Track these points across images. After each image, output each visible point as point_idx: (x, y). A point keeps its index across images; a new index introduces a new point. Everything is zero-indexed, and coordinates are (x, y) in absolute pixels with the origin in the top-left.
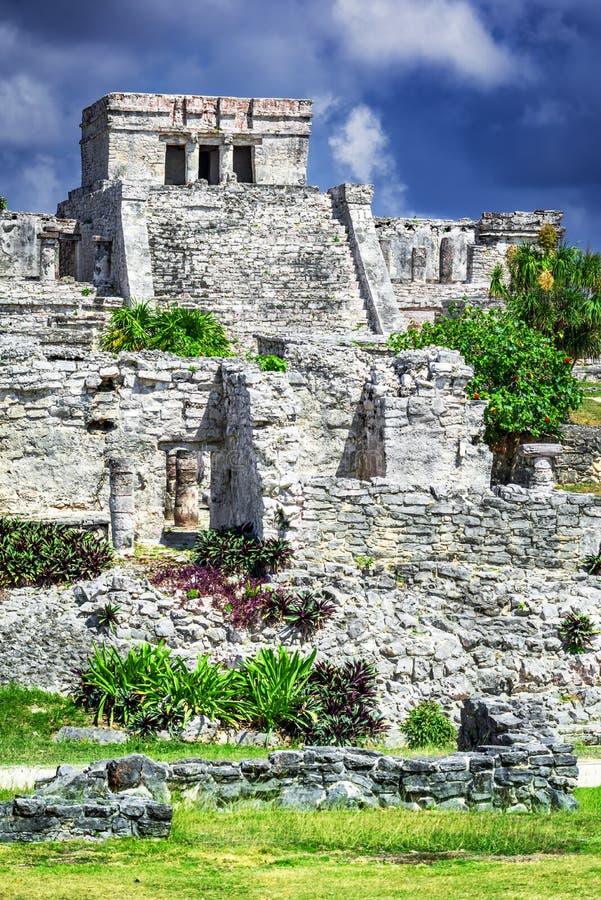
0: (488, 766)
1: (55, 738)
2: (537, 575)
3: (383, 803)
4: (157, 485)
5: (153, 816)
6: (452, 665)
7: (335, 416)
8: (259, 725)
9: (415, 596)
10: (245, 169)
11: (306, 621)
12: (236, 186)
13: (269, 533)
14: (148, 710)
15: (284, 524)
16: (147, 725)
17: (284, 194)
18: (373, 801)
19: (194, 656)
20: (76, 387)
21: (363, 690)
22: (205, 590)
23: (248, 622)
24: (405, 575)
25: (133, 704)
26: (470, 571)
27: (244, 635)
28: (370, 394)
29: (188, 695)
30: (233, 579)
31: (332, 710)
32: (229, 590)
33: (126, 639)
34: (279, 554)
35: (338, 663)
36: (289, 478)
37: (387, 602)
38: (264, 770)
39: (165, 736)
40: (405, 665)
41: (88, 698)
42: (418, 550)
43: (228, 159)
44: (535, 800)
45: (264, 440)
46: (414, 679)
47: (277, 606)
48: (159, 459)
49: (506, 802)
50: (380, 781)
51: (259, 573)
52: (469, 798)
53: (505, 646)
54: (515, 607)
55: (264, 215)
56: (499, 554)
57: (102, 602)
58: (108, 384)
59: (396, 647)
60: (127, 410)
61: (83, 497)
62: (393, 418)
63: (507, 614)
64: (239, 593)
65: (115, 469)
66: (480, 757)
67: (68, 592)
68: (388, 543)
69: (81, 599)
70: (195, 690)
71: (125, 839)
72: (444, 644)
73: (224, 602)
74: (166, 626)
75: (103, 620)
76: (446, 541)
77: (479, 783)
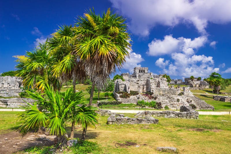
0: (188, 113)
1: (135, 108)
2: (174, 95)
3: (176, 117)
4: (142, 88)
5: (156, 121)
6: (168, 103)
7: (156, 83)
8: (152, 107)
9: (164, 97)
10: (144, 72)
11: (155, 98)
12: (143, 73)
13: (152, 92)
14: (143, 106)
15: (153, 91)
16: (143, 107)
17: (147, 73)
18: (175, 117)
19: (146, 101)
20: (136, 81)
21: (161, 104)
22: (146, 96)
23: (150, 98)
24: (163, 95)
25: (141, 105)
26: (168, 95)
27: (150, 100)
28: (159, 81)
29: (146, 104)
30: (149, 95)
31: (158, 106)
32: (149, 96)
33: (140, 100)
34: (153, 93)
35: (158, 102)
36: (153, 87)
37: (162, 97)
38: (162, 113)
39: (144, 108)
40: (164, 102)
41: (138, 104)
42: (164, 93)
43: (143, 71)
44: (194, 118)
45: (151, 84)
46: (165, 104)
47: (153, 97)
48: (142, 86)
49: (191, 118)
50: (176, 115)
51: (151, 95)
52: (186, 117)
53: (172, 101)
54: (173, 98)
55: (145, 74)
56: (171, 94)
57: (138, 97)
58: (138, 80)
59: (163, 101)
60: (140, 82)
61: (136, 89)
62: (161, 83)
63: (172, 98)
64: (150, 96)
65: (139, 87)
66: (187, 112)
67: (136, 96)
68: (161, 93)
69: (137, 97)
70: (147, 104)
71: (152, 124)
72: (167, 101)
73: (148, 97)
74: (143, 99)
75: (138, 98)
76: (166, 93)
77: (187, 115)
